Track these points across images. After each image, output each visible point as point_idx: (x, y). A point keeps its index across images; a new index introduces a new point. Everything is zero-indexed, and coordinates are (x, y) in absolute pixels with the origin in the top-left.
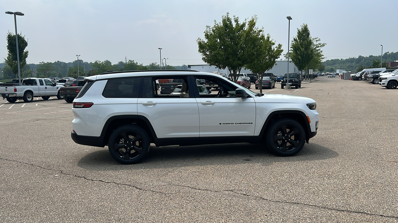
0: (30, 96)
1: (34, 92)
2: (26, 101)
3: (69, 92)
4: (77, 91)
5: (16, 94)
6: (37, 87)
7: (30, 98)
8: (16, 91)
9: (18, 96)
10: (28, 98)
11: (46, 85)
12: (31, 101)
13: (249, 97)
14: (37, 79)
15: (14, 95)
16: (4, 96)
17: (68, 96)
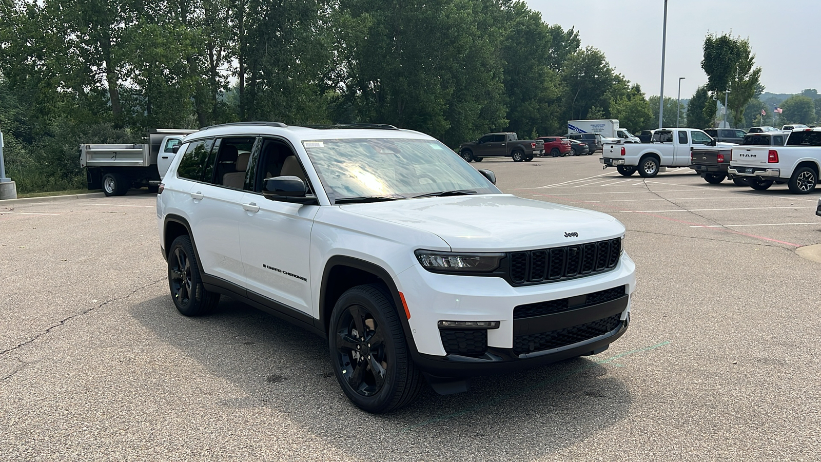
0: (652, 164)
1: (662, 157)
2: (644, 175)
3: (705, 160)
4: (719, 160)
5: (624, 159)
6: (672, 146)
7: (652, 169)
8: (624, 155)
9: (626, 163)
10: (649, 168)
11: (694, 142)
12: (654, 176)
13: (316, 202)
14: (675, 131)
15: (620, 162)
16: (608, 162)
17: (703, 168)
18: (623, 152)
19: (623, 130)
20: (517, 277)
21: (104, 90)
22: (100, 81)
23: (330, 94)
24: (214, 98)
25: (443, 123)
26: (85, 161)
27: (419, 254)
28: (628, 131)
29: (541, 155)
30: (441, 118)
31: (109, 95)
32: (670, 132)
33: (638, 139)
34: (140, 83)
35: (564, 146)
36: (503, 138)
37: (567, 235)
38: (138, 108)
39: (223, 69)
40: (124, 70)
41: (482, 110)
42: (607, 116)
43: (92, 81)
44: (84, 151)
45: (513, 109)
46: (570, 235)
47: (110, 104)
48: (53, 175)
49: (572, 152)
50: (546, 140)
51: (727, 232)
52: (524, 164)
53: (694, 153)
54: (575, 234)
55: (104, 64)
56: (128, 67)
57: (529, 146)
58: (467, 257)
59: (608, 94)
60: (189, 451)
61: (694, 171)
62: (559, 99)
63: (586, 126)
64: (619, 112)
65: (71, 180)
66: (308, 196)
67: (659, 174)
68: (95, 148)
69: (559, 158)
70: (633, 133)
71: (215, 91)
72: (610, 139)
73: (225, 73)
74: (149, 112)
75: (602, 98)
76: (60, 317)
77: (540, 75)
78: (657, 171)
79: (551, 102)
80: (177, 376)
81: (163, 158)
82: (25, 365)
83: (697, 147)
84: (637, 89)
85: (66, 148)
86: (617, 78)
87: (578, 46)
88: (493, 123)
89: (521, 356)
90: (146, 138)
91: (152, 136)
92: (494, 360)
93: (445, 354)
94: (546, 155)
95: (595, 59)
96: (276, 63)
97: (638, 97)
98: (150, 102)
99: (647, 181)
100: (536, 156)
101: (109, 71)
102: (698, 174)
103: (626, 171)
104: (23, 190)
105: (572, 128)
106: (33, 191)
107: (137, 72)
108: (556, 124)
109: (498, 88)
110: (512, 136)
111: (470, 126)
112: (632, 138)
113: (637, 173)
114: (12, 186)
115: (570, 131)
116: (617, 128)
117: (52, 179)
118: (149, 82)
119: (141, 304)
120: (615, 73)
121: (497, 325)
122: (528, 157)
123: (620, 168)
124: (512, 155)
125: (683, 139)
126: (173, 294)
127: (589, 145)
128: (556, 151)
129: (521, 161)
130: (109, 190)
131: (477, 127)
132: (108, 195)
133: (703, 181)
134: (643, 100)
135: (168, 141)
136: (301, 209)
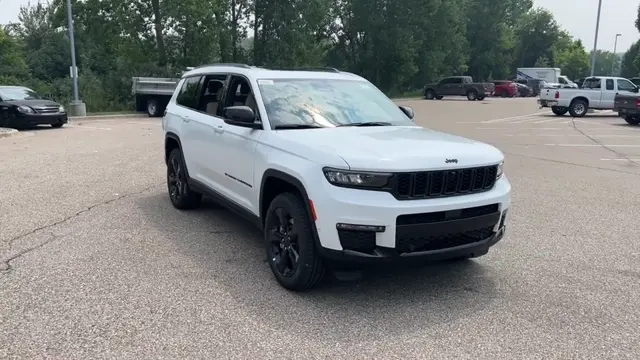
0: (581, 106)
1: (590, 100)
3: (626, 104)
5: (557, 101)
6: (600, 91)
7: (581, 110)
8: (558, 98)
9: (559, 105)
10: (579, 109)
11: (619, 89)
12: (582, 116)
13: (261, 127)
14: (604, 79)
15: (554, 104)
16: (544, 103)
17: (624, 111)
18: (557, 96)
19: (564, 77)
20: (401, 193)
21: (153, 36)
22: (150, 29)
23: (325, 43)
24: (234, 44)
25: (413, 68)
26: (135, 90)
27: (326, 171)
28: (569, 77)
29: (492, 96)
30: (412, 64)
31: (156, 40)
32: (599, 80)
33: (576, 85)
34: (180, 31)
35: (513, 88)
36: (460, 81)
37: (448, 161)
38: (177, 51)
39: (242, 22)
40: (168, 22)
41: (446, 58)
42: (551, 65)
43: (145, 29)
44: (135, 82)
45: (474, 58)
46: (450, 161)
47: (156, 47)
48: (113, 100)
49: (519, 94)
50: (496, 84)
51: (631, 165)
52: (477, 102)
53: (618, 98)
54: (455, 161)
55: (154, 17)
56: (170, 19)
57: (481, 88)
58: (364, 175)
59: (553, 48)
60: (149, 309)
61: (616, 113)
62: (511, 51)
63: (532, 72)
64: (561, 62)
65: (125, 105)
66: (256, 122)
67: (587, 114)
68: (143, 80)
69: (507, 99)
70: (573, 80)
71: (235, 39)
72: (552, 84)
73: (244, 25)
74: (185, 55)
75: (549, 50)
76: (89, 205)
77: (498, 31)
78: (586, 112)
79: (505, 52)
80: (158, 253)
82: (55, 237)
83: (622, 93)
84: (579, 43)
85: (123, 79)
86: (562, 34)
87: (531, 6)
88: (455, 68)
89: (402, 255)
92: (380, 256)
93: (341, 249)
94: (496, 96)
95: (544, 18)
96: (283, 18)
97: (578, 50)
98: (186, 46)
99: (576, 120)
100: (487, 96)
101: (157, 21)
102: (619, 116)
103: (559, 112)
104: (91, 110)
105: (520, 74)
106: (98, 111)
107: (178, 23)
108: (508, 71)
109: (460, 40)
110: (468, 79)
111: (436, 70)
112: (571, 84)
113: (568, 113)
114: (83, 107)
115: (519, 77)
116: (558, 75)
117: (112, 103)
118: (187, 31)
119: (149, 198)
120: (561, 29)
121: (383, 229)
122: (480, 97)
123: (555, 109)
124: (467, 95)
125: (610, 86)
126: (171, 192)
127: (532, 89)
128: (504, 92)
129: (474, 100)
130: (152, 112)
131: (441, 71)
132: (151, 116)
133: (623, 121)
134: (583, 52)
136: (251, 132)
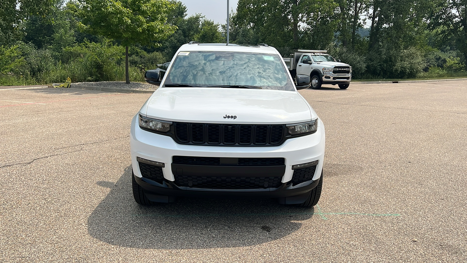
20: (180, 138)
24: (354, 32)
37: (226, 117)
46: (229, 117)
81: (299, 66)
90: (292, 54)
91: (296, 54)
93: (141, 177)
121: (163, 165)
135: (303, 57)
